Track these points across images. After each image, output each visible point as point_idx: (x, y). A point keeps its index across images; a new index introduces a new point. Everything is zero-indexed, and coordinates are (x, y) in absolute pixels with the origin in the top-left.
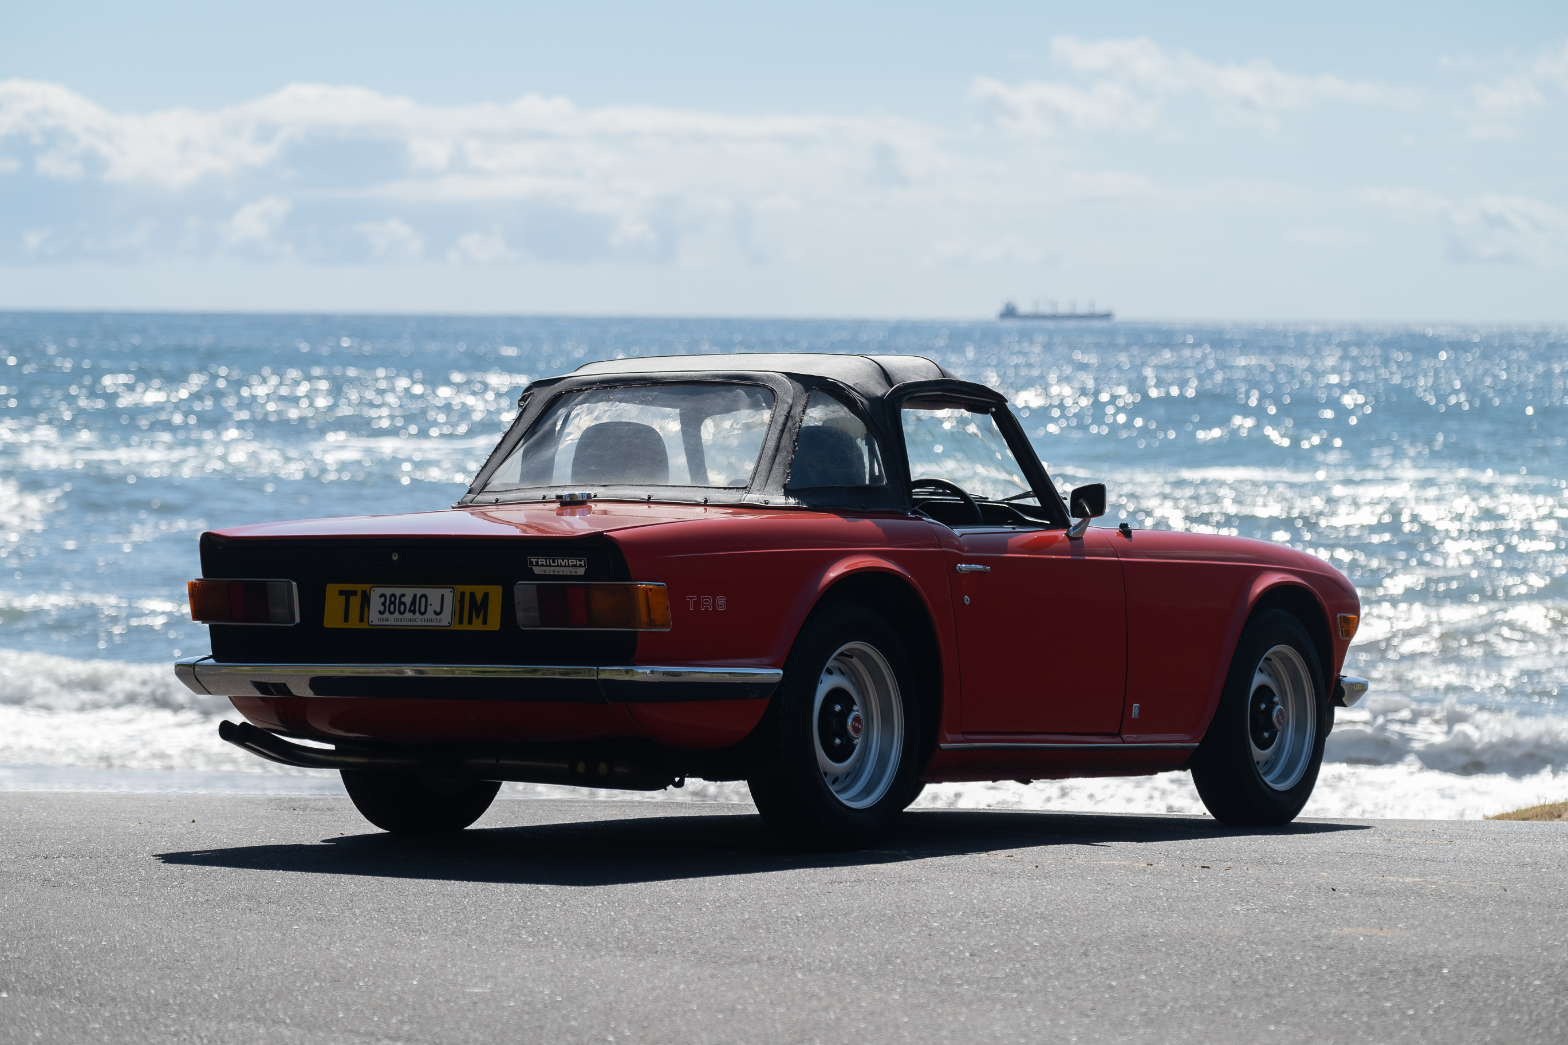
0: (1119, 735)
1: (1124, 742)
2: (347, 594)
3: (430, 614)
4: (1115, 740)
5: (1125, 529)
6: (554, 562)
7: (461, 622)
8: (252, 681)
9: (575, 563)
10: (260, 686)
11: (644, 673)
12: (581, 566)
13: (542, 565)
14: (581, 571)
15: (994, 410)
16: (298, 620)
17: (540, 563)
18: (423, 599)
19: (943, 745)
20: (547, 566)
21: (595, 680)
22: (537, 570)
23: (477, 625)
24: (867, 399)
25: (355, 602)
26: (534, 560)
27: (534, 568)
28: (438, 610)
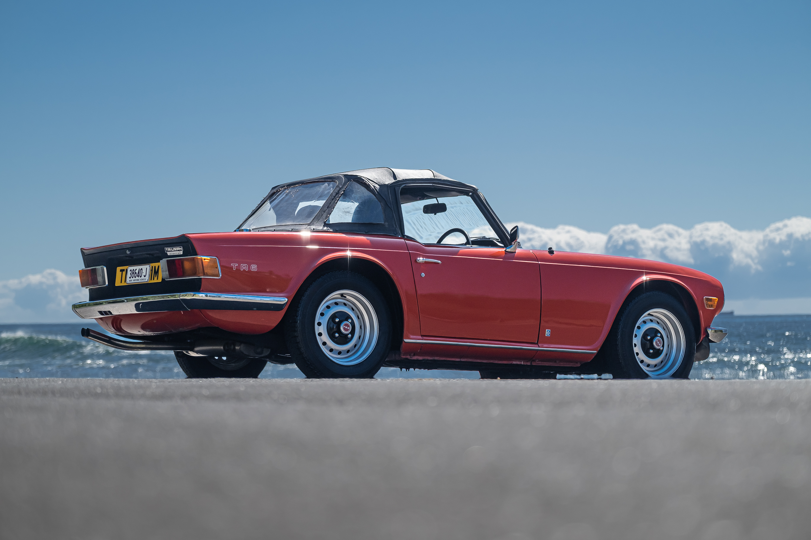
0: (537, 344)
1: (539, 347)
2: (122, 271)
3: (143, 277)
4: (535, 346)
5: (550, 250)
6: (173, 250)
7: (151, 280)
8: (98, 311)
9: (179, 249)
10: (101, 313)
11: (201, 296)
12: (181, 250)
13: (169, 251)
14: (181, 253)
15: (471, 194)
16: (107, 283)
17: (169, 250)
18: (141, 270)
19: (406, 340)
20: (171, 251)
21: (179, 299)
22: (169, 254)
23: (155, 281)
24: (379, 185)
25: (124, 273)
26: (167, 249)
27: (167, 252)
28: (145, 275)
